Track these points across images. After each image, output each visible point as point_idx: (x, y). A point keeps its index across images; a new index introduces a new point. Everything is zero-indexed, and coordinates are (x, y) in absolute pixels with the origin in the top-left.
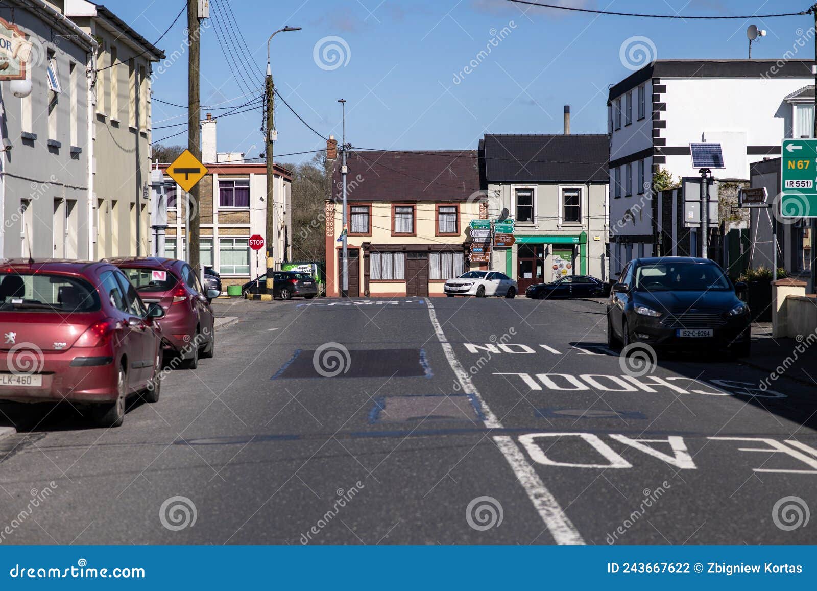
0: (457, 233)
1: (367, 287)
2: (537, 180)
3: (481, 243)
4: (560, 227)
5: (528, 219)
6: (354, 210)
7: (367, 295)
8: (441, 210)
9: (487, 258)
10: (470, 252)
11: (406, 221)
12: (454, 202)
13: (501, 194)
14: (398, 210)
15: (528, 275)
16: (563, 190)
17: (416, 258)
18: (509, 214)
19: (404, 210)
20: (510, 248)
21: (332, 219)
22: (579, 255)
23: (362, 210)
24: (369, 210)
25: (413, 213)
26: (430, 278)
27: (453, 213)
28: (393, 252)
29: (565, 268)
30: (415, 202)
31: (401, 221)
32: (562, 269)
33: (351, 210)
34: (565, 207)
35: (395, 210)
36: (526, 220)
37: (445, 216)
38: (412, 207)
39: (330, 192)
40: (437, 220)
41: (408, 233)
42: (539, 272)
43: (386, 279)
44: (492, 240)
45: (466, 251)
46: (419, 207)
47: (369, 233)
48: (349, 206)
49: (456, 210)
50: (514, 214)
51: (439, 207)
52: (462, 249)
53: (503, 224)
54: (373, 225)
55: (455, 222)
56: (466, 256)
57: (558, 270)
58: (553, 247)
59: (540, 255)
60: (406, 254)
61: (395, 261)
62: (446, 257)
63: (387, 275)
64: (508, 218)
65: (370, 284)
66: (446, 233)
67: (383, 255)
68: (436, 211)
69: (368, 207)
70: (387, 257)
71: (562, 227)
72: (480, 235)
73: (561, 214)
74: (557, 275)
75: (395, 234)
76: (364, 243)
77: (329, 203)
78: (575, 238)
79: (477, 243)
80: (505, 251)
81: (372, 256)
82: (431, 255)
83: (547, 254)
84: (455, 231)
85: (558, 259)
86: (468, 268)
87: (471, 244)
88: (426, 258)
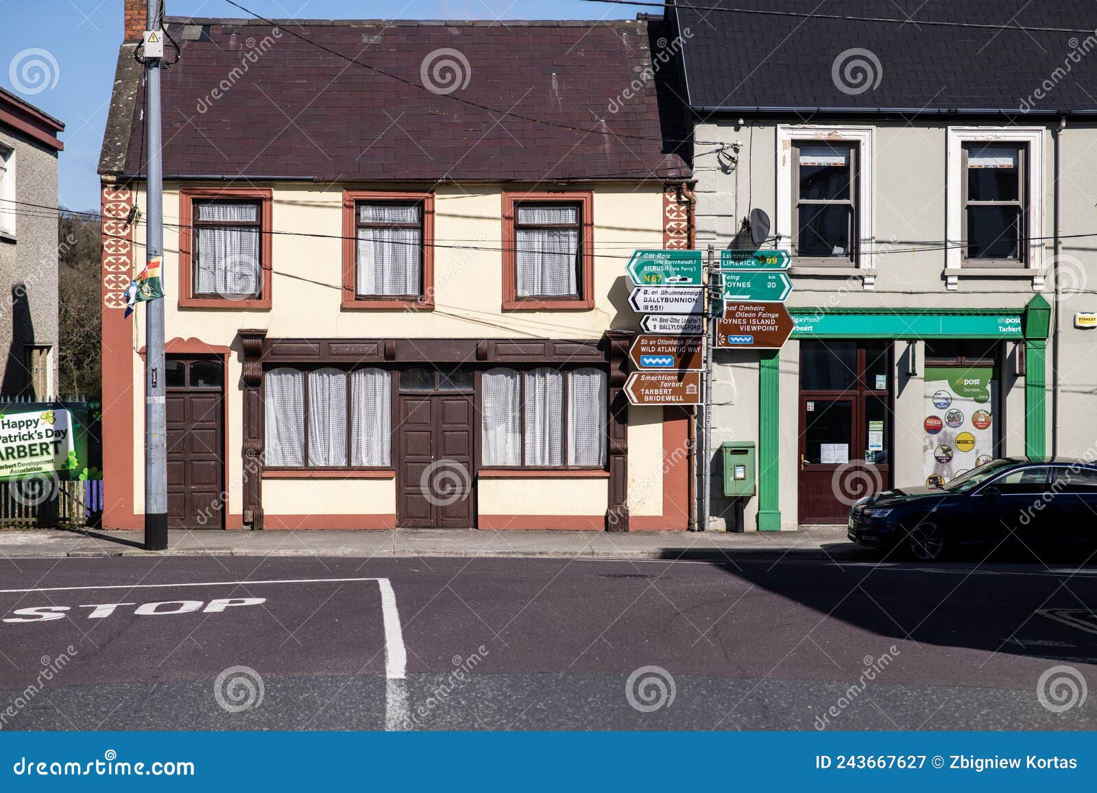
0: (581, 298)
1: (252, 495)
2: (874, 109)
3: (669, 336)
4: (955, 280)
5: (838, 250)
6: (210, 213)
7: (252, 524)
8: (524, 217)
9: (691, 388)
10: (627, 368)
11: (394, 252)
12: (572, 184)
13: (742, 157)
14: (368, 214)
15: (835, 454)
16: (965, 145)
17: (431, 391)
18: (772, 233)
19: (388, 215)
20: (773, 354)
21: (124, 246)
22: (1020, 381)
23: (233, 214)
24: (260, 215)
25: (422, 226)
26: (485, 463)
27: (565, 228)
28: (348, 368)
29: (967, 426)
30: (431, 186)
31: (379, 257)
32: (957, 431)
33: (196, 213)
34: (969, 207)
35: (358, 214)
36: (828, 253)
37: (538, 239)
38: (420, 204)
39: (119, 151)
40: (510, 250)
41: (405, 298)
42: (875, 440)
43: (322, 464)
44: (706, 326)
45: (615, 366)
46: (443, 203)
47: (260, 300)
48: (189, 199)
49: (580, 217)
50: (789, 233)
51: (519, 204)
52: (601, 358)
53: (750, 265)
54: (275, 268)
55: (573, 258)
56: (613, 384)
57: (941, 434)
58: (928, 354)
59: (881, 382)
60: (398, 374)
61: (355, 406)
62: (544, 388)
63: (328, 452)
64: (766, 247)
65: (265, 483)
66: (542, 298)
67: (313, 377)
68: (506, 218)
69: (258, 202)
70: (327, 386)
71: (961, 278)
72: (668, 307)
73: (956, 231)
74: (940, 453)
75: (354, 301)
76: (243, 335)
77: (116, 189)
78: (1009, 320)
79: (656, 336)
80: (756, 365)
81: (272, 381)
82: (487, 379)
83: (907, 375)
84: (573, 291)
85: (945, 395)
86: (619, 427)
87: (631, 338)
88: (469, 390)
